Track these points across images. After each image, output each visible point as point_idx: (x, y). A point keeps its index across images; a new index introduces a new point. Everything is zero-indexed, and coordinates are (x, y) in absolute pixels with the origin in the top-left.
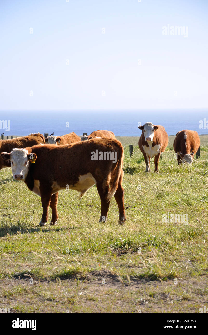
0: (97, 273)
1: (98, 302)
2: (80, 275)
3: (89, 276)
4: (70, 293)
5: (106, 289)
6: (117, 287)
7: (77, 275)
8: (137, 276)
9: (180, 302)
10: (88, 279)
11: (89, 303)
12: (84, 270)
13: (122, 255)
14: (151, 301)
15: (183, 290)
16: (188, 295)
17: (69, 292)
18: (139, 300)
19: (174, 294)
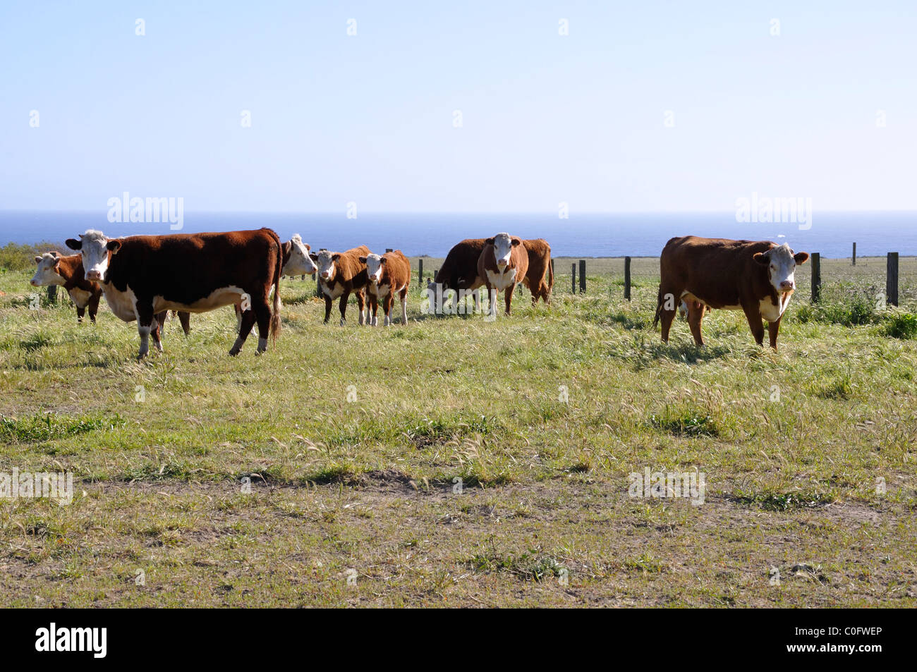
0: (379, 474)
1: (375, 520)
2: (350, 477)
3: (364, 479)
4: (328, 506)
5: (391, 500)
6: (411, 496)
7: (345, 477)
8: (445, 479)
9: (510, 520)
10: (363, 485)
11: (359, 521)
12: (357, 470)
13: (425, 446)
14: (464, 518)
15: (520, 501)
16: (526, 509)
17: (328, 503)
18: (442, 516)
19: (503, 507)
